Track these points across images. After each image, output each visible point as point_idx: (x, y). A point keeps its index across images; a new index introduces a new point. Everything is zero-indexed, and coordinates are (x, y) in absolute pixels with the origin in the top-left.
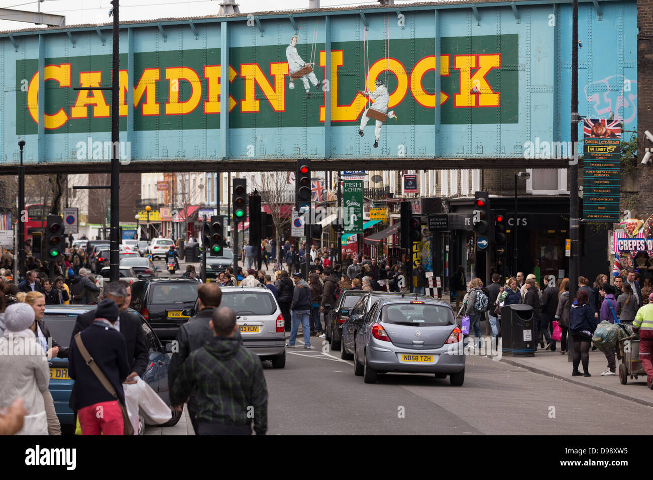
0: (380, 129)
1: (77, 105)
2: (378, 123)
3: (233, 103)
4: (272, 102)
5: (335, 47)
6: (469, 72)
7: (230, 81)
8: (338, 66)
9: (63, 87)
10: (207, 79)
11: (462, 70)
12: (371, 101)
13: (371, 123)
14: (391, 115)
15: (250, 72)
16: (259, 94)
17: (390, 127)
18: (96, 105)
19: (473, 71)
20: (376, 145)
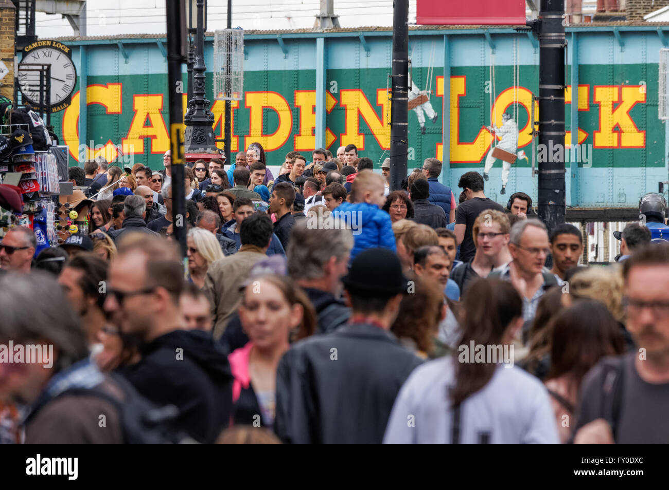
0: (508, 172)
1: (130, 136)
2: (506, 165)
3: (331, 138)
4: (377, 136)
5: (455, 72)
6: (611, 106)
7: (327, 112)
8: (459, 96)
9: (112, 114)
10: (299, 108)
11: (602, 104)
12: (497, 138)
13: (498, 165)
14: (521, 155)
15: (353, 100)
16: (363, 128)
17: (520, 170)
18: (155, 137)
19: (615, 106)
20: (503, 192)
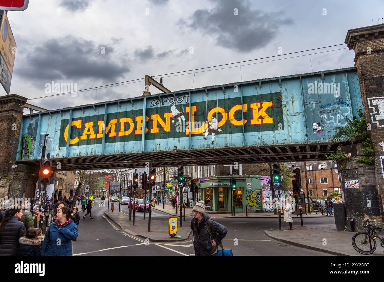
0: (214, 136)
1: (83, 135)
2: (213, 134)
3: (147, 130)
4: (164, 128)
5: (193, 105)
6: (257, 110)
7: (146, 122)
8: (194, 112)
9: (78, 128)
10: (137, 121)
11: (254, 109)
12: (210, 125)
13: (210, 134)
14: (220, 130)
15: (156, 117)
16: (159, 126)
17: (220, 136)
18: (90, 134)
19: (259, 109)
20: (212, 143)
